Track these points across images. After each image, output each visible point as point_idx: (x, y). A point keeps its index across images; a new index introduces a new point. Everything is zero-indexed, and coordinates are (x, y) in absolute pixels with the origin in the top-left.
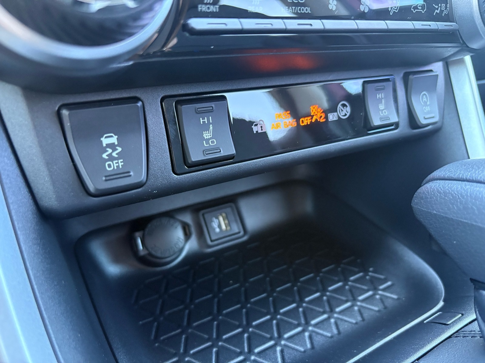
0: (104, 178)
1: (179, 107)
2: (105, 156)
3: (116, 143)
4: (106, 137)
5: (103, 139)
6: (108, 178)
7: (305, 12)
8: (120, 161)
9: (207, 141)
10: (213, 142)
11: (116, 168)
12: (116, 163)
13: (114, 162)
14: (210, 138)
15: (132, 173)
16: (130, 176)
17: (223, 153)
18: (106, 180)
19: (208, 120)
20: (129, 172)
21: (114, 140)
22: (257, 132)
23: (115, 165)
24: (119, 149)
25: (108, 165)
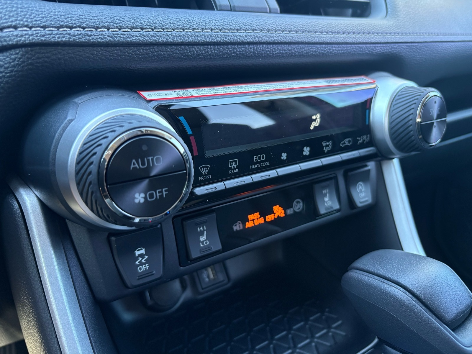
0: (137, 278)
1: (184, 222)
2: (137, 263)
3: (144, 253)
4: (138, 250)
5: (136, 252)
6: (140, 277)
7: (266, 165)
8: (147, 265)
9: (203, 242)
10: (206, 243)
11: (144, 270)
12: (145, 267)
13: (143, 266)
14: (205, 240)
15: (154, 272)
16: (153, 274)
17: (214, 249)
18: (139, 279)
19: (203, 228)
20: (153, 272)
21: (143, 251)
22: (236, 230)
23: (144, 268)
24: (146, 257)
25: (140, 268)
